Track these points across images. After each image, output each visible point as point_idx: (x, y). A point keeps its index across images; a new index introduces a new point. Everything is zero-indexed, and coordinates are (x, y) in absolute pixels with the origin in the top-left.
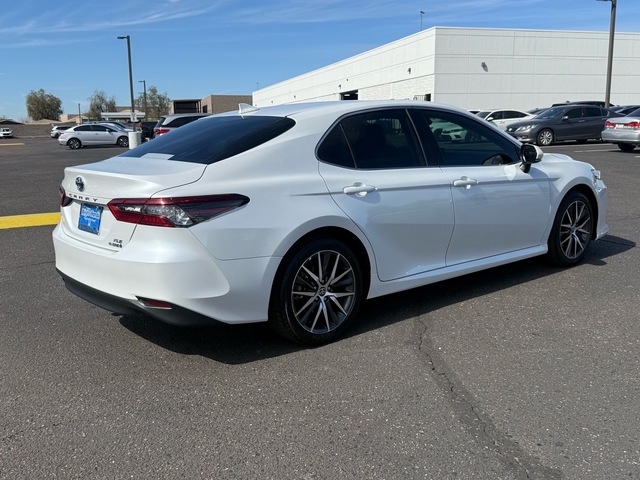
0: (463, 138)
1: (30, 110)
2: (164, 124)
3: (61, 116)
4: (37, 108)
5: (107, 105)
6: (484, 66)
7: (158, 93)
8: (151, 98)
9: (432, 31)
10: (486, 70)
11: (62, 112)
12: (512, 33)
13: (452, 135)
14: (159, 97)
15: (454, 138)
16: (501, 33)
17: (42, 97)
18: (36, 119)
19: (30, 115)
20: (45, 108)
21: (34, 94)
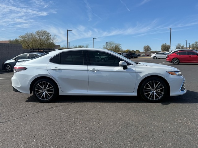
1: (162, 49)
2: (171, 52)
5: (181, 47)
8: (195, 45)
17: (166, 45)
20: (166, 48)
21: (163, 44)
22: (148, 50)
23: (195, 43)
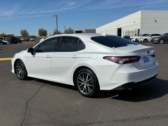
0: (143, 41)
1: (39, 33)
3: (47, 35)
4: (41, 33)
5: (58, 32)
6: (156, 21)
7: (71, 29)
8: (69, 30)
9: (140, 12)
10: (156, 22)
11: (47, 34)
12: (164, 12)
13: (140, 40)
14: (71, 30)
15: (140, 41)
16: (161, 12)
17: (42, 30)
18: (41, 36)
19: (39, 35)
20: (43, 33)
21: (40, 29)
22: (26, 35)
23: (69, 29)
